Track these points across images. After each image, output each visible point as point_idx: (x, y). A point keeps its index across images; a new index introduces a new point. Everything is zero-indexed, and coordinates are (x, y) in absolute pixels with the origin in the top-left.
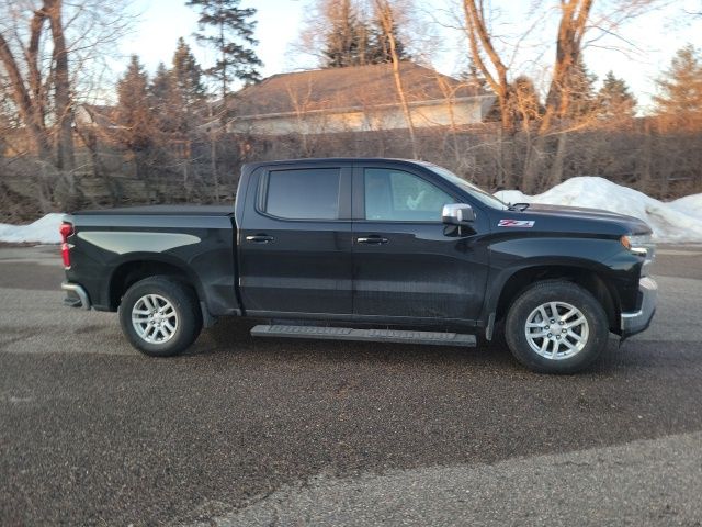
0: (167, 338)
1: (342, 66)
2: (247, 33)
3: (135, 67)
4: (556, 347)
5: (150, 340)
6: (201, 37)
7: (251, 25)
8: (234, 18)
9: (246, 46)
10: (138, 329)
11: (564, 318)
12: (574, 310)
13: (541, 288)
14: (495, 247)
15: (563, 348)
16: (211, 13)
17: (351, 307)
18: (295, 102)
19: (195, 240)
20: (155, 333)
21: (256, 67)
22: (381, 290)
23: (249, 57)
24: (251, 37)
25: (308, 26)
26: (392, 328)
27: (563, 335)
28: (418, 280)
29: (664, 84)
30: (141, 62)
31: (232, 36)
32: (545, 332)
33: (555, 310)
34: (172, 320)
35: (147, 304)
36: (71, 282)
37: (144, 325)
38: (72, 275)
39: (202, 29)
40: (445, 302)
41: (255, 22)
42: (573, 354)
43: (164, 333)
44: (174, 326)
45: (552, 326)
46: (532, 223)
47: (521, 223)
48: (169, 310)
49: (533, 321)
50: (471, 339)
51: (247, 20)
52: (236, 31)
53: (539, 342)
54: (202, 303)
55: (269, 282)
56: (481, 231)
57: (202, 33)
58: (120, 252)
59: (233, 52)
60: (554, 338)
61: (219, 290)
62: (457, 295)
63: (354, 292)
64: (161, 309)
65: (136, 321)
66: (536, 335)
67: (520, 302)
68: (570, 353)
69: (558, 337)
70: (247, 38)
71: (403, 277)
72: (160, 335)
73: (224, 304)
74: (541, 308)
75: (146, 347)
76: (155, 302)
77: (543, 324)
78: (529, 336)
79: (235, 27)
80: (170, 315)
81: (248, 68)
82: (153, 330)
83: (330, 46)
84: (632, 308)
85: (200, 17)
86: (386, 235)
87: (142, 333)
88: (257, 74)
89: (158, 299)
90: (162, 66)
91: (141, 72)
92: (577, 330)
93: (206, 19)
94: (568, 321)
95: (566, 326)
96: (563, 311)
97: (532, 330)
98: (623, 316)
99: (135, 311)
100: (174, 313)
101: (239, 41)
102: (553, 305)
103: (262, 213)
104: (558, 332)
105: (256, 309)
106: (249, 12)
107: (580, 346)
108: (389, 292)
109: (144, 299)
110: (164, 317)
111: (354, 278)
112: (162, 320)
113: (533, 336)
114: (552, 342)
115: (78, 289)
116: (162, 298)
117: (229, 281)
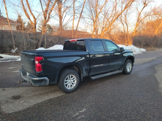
13: (128, 61)
17: (108, 69)
22: (112, 64)
37: (66, 85)
61: (86, 70)
62: (120, 64)
84: (134, 62)
96: (129, 64)
99: (65, 81)
100: (76, 79)
107: (131, 69)
109: (68, 76)
110: (72, 81)
111: (109, 63)
112: (71, 82)
113: (127, 69)
114: (128, 69)
115: (46, 78)
116: (73, 75)
117: (88, 67)
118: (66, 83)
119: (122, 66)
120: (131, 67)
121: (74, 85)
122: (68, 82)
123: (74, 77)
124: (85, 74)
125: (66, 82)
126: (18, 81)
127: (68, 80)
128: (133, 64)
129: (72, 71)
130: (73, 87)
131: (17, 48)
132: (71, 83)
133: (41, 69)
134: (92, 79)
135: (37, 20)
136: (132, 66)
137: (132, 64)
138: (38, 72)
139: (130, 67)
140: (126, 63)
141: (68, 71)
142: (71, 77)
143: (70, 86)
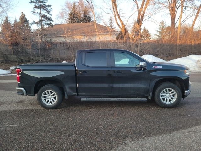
0: (53, 103)
1: (74, 23)
2: (48, 12)
3: (7, 21)
4: (168, 101)
5: (47, 104)
6: (34, 12)
7: (50, 10)
8: (44, 7)
9: (48, 16)
10: (44, 101)
11: (170, 92)
12: (173, 90)
13: (164, 85)
14: (152, 74)
15: (170, 100)
16: (37, 5)
17: (111, 92)
18: (65, 32)
19: (63, 73)
20: (49, 102)
21: (51, 22)
22: (120, 86)
23: (49, 19)
24: (50, 13)
25: (62, 11)
26: (122, 97)
27: (170, 97)
28: (131, 83)
29: (157, 31)
30: (9, 19)
31: (44, 13)
32: (165, 97)
33: (168, 90)
34: (55, 98)
35: (47, 93)
36: (19, 87)
37: (45, 100)
38: (20, 85)
39: (35, 10)
40: (138, 89)
41: (51, 9)
42: (173, 102)
43: (52, 102)
44: (55, 99)
45: (167, 95)
46: (161, 67)
47: (159, 67)
48: (54, 95)
49: (162, 94)
50: (145, 99)
51: (49, 8)
52: (45, 11)
53: (164, 99)
54: (65, 92)
55: (86, 85)
56: (148, 69)
57: (35, 11)
58: (39, 77)
59: (45, 17)
60: (167, 98)
61: (71, 88)
62: (142, 87)
63: (113, 87)
64: (52, 95)
65: (43, 98)
66: (163, 98)
67: (159, 89)
68: (172, 102)
69: (168, 98)
70: (48, 13)
71: (127, 83)
72: (51, 102)
73: (72, 92)
74: (164, 90)
75: (46, 106)
76: (49, 92)
77: (165, 94)
78: (161, 98)
79: (45, 10)
80: (54, 96)
81: (49, 22)
82: (48, 101)
83: (69, 17)
84: (187, 89)
85: (34, 7)
86: (121, 71)
87: (45, 102)
88: (52, 24)
89: (50, 91)
90: (16, 20)
91: (9, 22)
92: (173, 96)
93: (36, 7)
94: (171, 93)
95: (171, 95)
96: (170, 90)
97: (162, 96)
98: (185, 91)
99: (43, 95)
100: (56, 95)
101: (46, 14)
102: (167, 89)
103: (84, 65)
104: (169, 96)
105: (82, 93)
106: (49, 6)
107: (174, 100)
108: (123, 87)
109: (46, 91)
111: (112, 83)
112: (52, 98)
115: (23, 89)
117: (74, 85)
118: (45, 98)
120: (176, 96)
121: (55, 102)
122: (47, 98)
123: (54, 93)
128: (183, 92)
135: (126, 27)
138: (18, 83)
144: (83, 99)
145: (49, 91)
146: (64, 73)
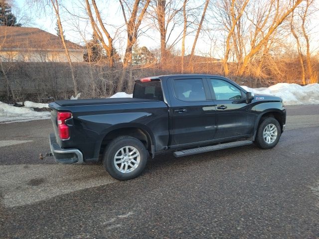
0: (133, 168)
5: (123, 172)
10: (117, 167)
11: (271, 129)
12: (274, 126)
13: (267, 120)
15: (271, 139)
27: (271, 135)
33: (270, 127)
34: (135, 159)
35: (123, 152)
37: (119, 165)
42: (274, 140)
43: (131, 165)
44: (136, 161)
46: (263, 98)
47: (261, 98)
49: (265, 132)
50: (250, 142)
53: (266, 138)
56: (252, 102)
62: (246, 126)
63: (217, 129)
64: (130, 154)
65: (116, 163)
69: (269, 136)
72: (129, 168)
74: (267, 127)
80: (135, 156)
82: (125, 165)
84: (285, 124)
89: (129, 148)
99: (116, 157)
100: (138, 154)
102: (269, 125)
103: (178, 99)
105: (176, 144)
107: (275, 138)
109: (122, 149)
110: (131, 157)
111: (216, 124)
112: (130, 159)
113: (264, 137)
114: (269, 138)
115: (77, 151)
116: (132, 148)
117: (166, 133)
118: (119, 162)
119: (251, 131)
120: (276, 134)
121: (136, 166)
122: (122, 160)
123: (135, 150)
124: (159, 145)
125: (117, 160)
126: (40, 155)
127: (121, 157)
128: (282, 127)
129: (130, 138)
130: (132, 170)
131: (80, 94)
132: (130, 162)
133: (67, 135)
134: (176, 155)
135: (113, 41)
136: (281, 131)
137: (279, 127)
138: (63, 140)
139: (273, 133)
140: (262, 125)
141: (122, 139)
142: (127, 150)
143: (126, 167)
144: (179, 154)
145: (127, 147)
146: (150, 114)
